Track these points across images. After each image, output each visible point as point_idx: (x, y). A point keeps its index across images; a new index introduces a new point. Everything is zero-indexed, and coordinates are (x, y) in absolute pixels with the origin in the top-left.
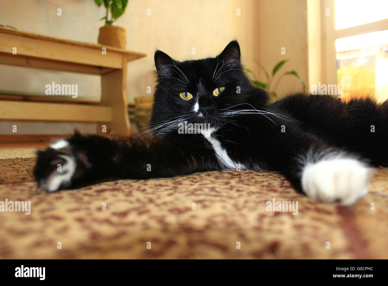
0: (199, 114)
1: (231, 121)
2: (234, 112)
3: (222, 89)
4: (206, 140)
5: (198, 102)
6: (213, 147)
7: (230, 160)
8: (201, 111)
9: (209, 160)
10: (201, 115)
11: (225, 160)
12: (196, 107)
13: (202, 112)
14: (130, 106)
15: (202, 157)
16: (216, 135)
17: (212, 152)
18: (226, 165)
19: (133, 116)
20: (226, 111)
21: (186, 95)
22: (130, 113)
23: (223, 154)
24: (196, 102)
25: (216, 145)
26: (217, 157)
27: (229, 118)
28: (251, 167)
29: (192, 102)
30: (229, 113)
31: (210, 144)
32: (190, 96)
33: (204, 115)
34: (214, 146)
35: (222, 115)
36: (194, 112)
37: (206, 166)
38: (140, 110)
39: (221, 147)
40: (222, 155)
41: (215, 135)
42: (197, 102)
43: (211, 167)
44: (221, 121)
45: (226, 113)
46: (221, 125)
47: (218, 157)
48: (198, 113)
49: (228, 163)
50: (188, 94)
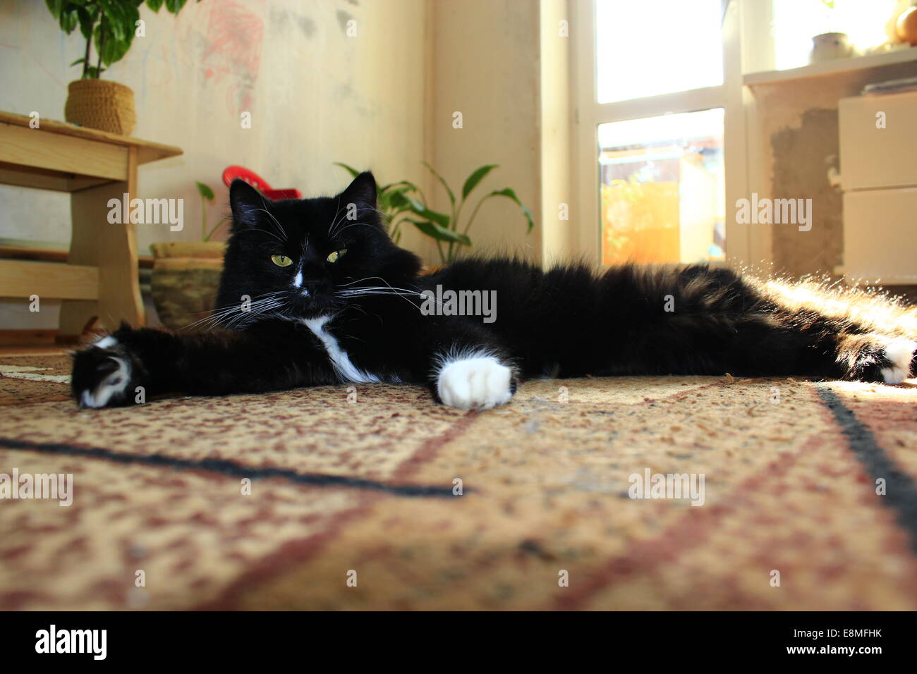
0: (302, 291)
1: (355, 306)
2: (361, 291)
3: (343, 252)
4: (314, 336)
5: (302, 272)
6: (326, 347)
7: (353, 368)
8: (305, 286)
9: (319, 368)
10: (305, 293)
11: (346, 370)
12: (298, 280)
13: (308, 288)
14: (143, 264)
15: (308, 363)
16: (329, 328)
17: (325, 355)
18: (347, 377)
19: (148, 287)
20: (346, 288)
21: (283, 260)
22: (143, 280)
23: (342, 358)
24: (298, 272)
25: (330, 344)
26: (332, 364)
27: (352, 300)
28: (386, 379)
29: (291, 272)
30: (352, 291)
31: (320, 342)
32: (288, 262)
33: (311, 292)
34: (327, 345)
35: (340, 294)
36: (294, 288)
37: (314, 378)
38: (163, 272)
39: (338, 348)
40: (342, 361)
41: (327, 328)
42: (300, 272)
43: (322, 380)
44: (337, 304)
45: (347, 291)
46: (338, 311)
47: (334, 363)
48: (301, 289)
49: (349, 373)
50: (286, 258)
